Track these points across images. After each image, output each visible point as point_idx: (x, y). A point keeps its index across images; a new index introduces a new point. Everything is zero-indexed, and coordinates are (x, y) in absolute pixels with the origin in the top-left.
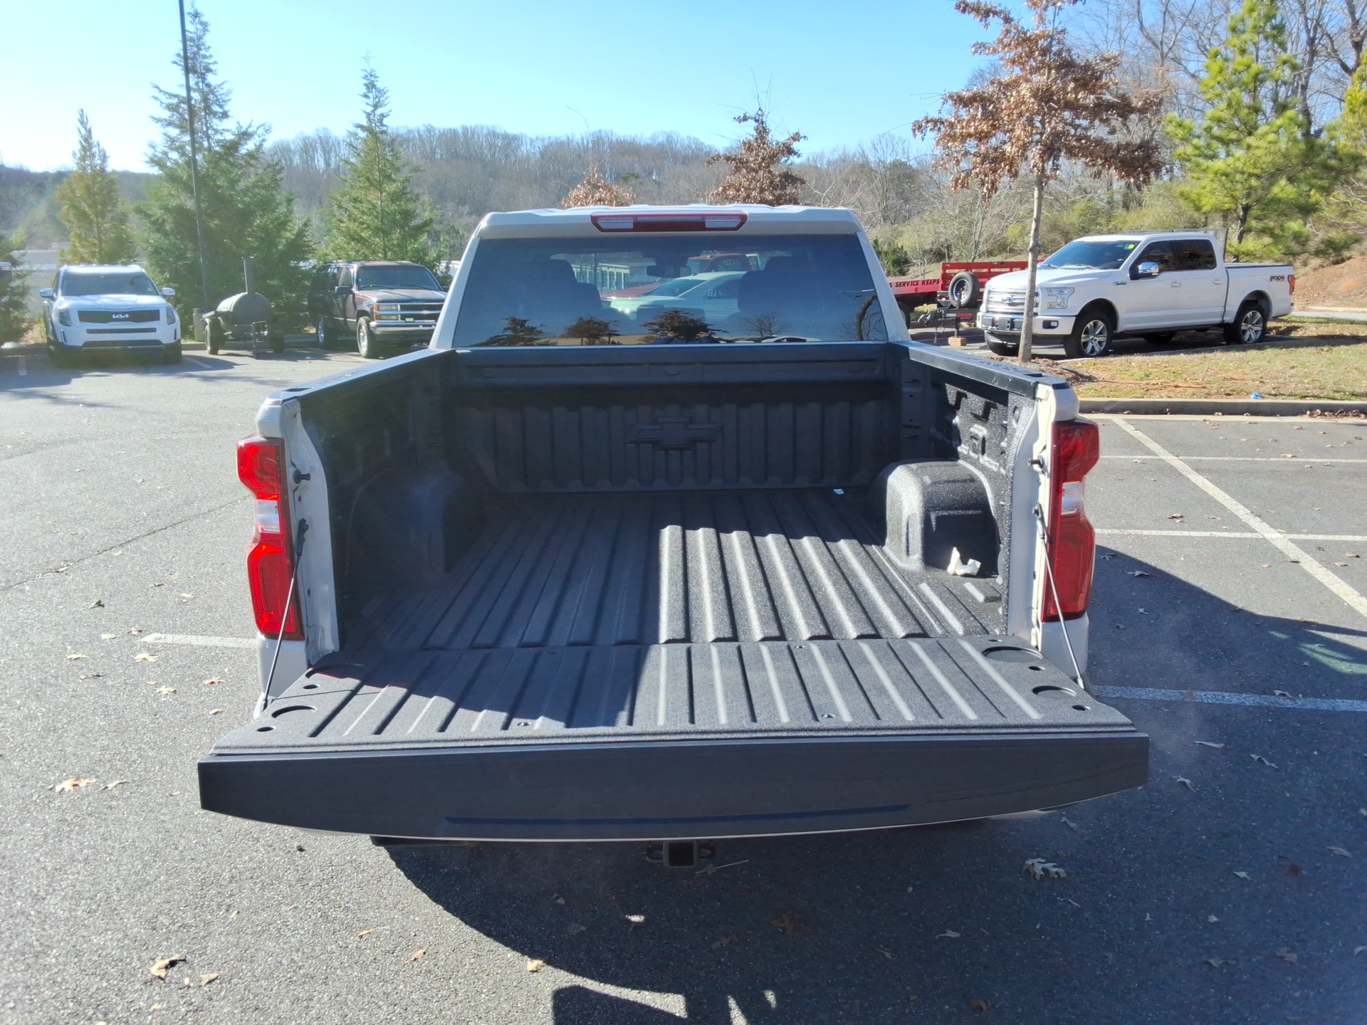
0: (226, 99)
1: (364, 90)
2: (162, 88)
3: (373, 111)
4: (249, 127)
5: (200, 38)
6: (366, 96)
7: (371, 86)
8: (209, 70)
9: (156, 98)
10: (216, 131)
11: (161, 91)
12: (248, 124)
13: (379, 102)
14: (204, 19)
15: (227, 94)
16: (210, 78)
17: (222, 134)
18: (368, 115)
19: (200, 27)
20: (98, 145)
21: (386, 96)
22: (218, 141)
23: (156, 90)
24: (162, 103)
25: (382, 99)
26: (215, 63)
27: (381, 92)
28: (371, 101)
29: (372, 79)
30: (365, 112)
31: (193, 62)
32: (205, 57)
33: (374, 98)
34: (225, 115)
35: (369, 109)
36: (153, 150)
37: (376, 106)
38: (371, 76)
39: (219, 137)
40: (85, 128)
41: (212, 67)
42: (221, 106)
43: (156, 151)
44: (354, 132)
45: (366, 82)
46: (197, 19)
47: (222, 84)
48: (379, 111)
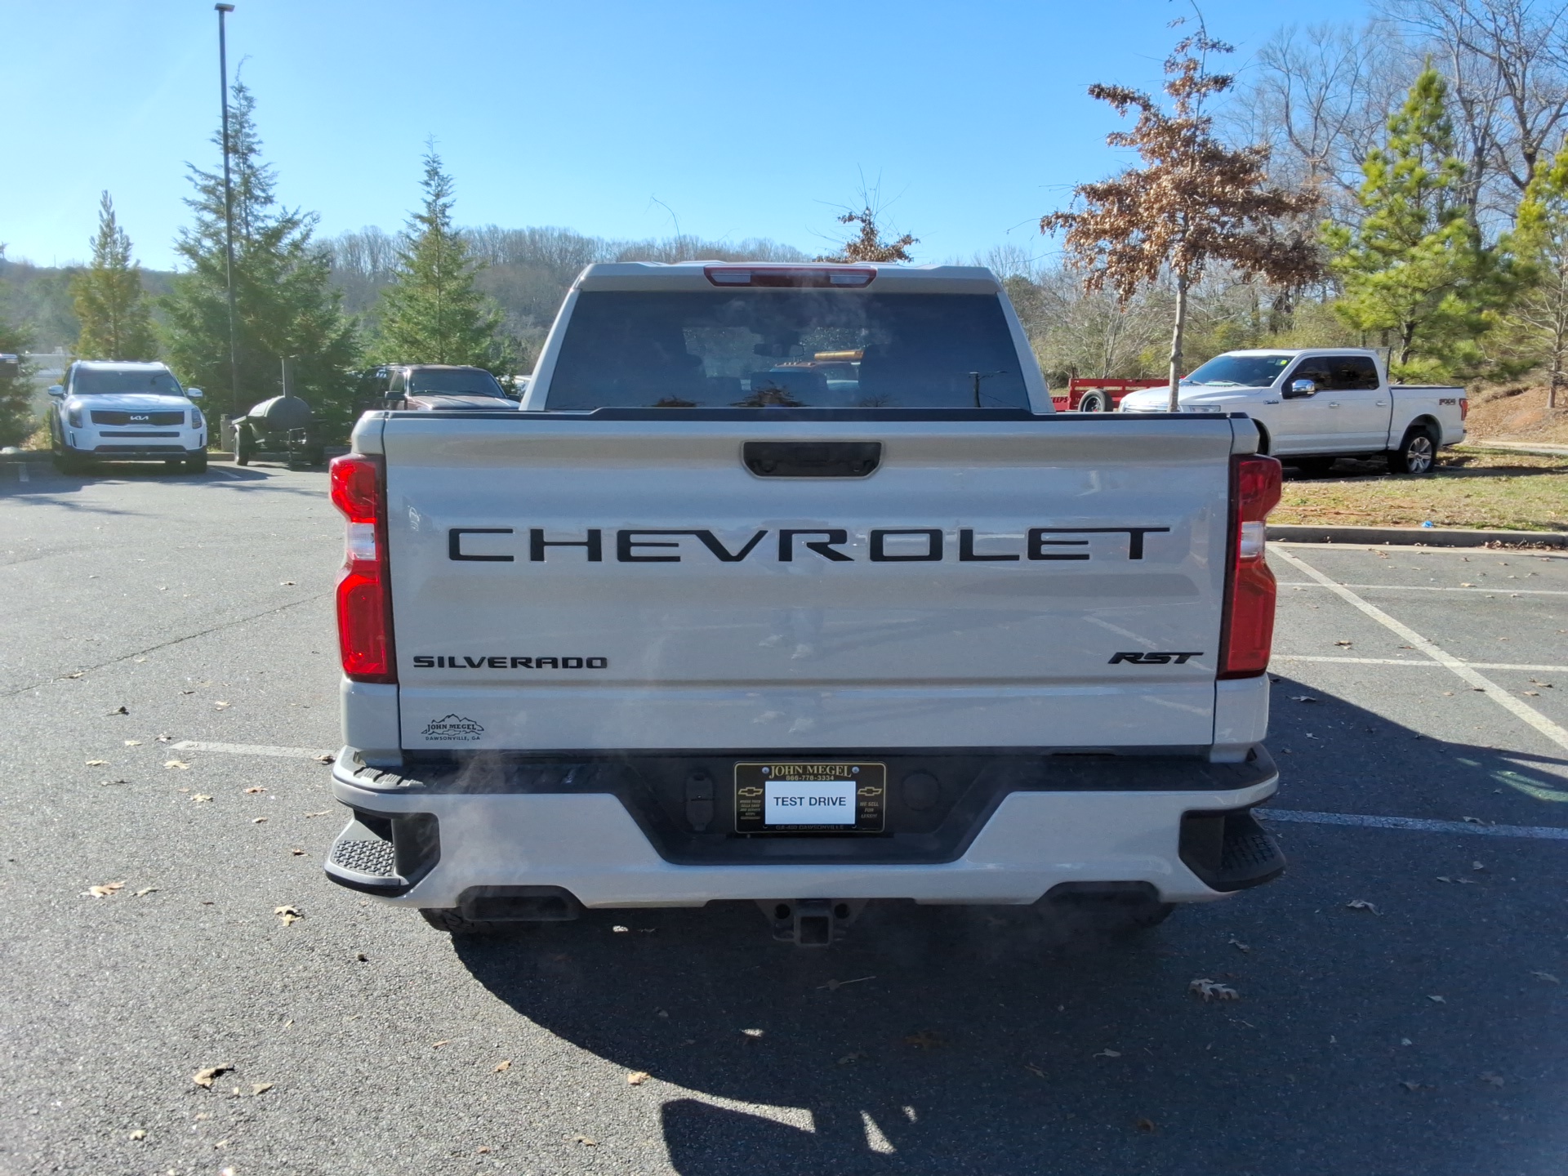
0: (271, 182)
1: (425, 177)
2: (197, 168)
3: (435, 201)
4: (295, 214)
5: (244, 114)
6: (427, 184)
7: (433, 173)
8: (252, 150)
9: (190, 179)
10: (257, 218)
11: (196, 171)
12: (294, 210)
13: (441, 190)
14: (249, 94)
15: (274, 175)
16: (253, 159)
17: (263, 221)
18: (429, 204)
19: (244, 103)
20: (121, 231)
21: (450, 184)
22: (258, 229)
23: (191, 170)
24: (197, 184)
25: (445, 188)
26: (260, 142)
27: (444, 180)
28: (432, 190)
29: (435, 165)
30: (426, 202)
31: (234, 141)
32: (248, 135)
33: (437, 187)
34: (269, 200)
35: (430, 198)
36: (184, 237)
37: (438, 196)
38: (434, 162)
39: (260, 224)
40: (108, 214)
41: (256, 147)
42: (264, 191)
43: (187, 237)
44: (413, 222)
45: (428, 168)
46: (241, 94)
47: (266, 166)
48: (442, 201)
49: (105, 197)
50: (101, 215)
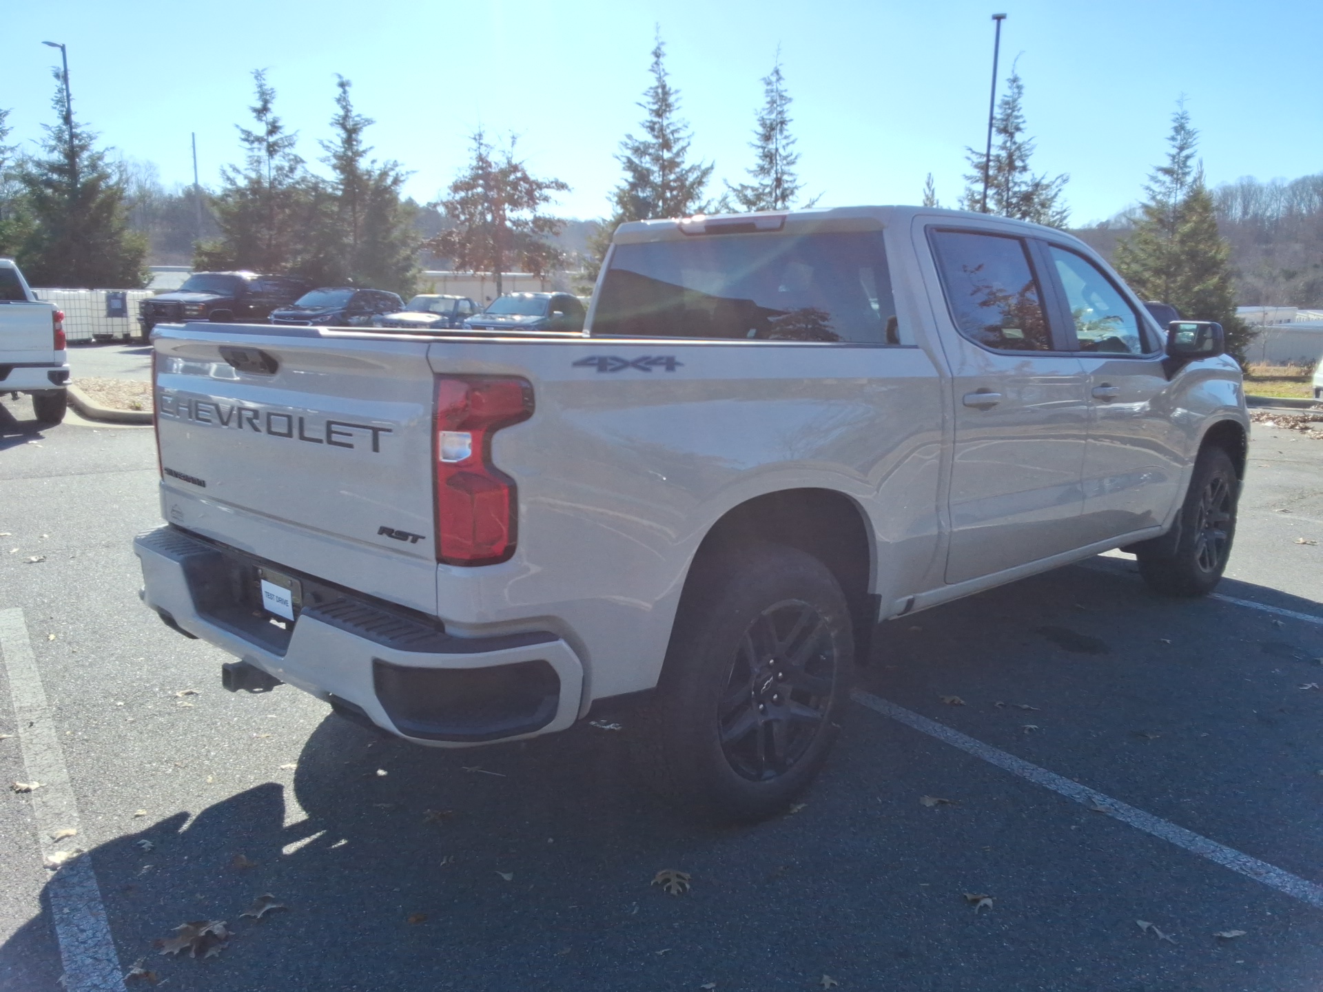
0: (1029, 154)
1: (1172, 133)
2: (974, 149)
3: (1179, 154)
4: (1043, 178)
5: (1014, 101)
6: (1173, 139)
7: (1180, 129)
8: (1018, 129)
9: (968, 158)
10: (1015, 184)
11: (973, 152)
12: (1042, 176)
13: (1185, 144)
14: (1020, 83)
15: (1030, 149)
16: (1019, 138)
17: (1019, 186)
18: (1174, 157)
19: (1016, 90)
21: (1195, 137)
22: (1015, 193)
23: (969, 152)
24: (973, 162)
25: (1190, 140)
26: (1024, 122)
27: (1190, 134)
28: (1178, 143)
29: (1183, 121)
30: (1170, 155)
31: (1007, 125)
32: (1017, 117)
33: (1182, 140)
34: (1024, 169)
35: (1174, 151)
36: (961, 204)
37: (1181, 149)
38: (1182, 118)
39: (1017, 189)
41: (1022, 126)
42: (1023, 161)
43: (963, 205)
44: (1155, 175)
45: (1176, 124)
46: (1015, 85)
47: (1030, 140)
48: (1185, 153)
49: (929, 178)
50: (925, 192)
